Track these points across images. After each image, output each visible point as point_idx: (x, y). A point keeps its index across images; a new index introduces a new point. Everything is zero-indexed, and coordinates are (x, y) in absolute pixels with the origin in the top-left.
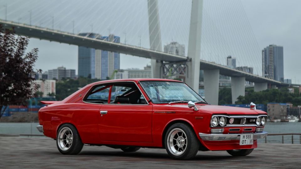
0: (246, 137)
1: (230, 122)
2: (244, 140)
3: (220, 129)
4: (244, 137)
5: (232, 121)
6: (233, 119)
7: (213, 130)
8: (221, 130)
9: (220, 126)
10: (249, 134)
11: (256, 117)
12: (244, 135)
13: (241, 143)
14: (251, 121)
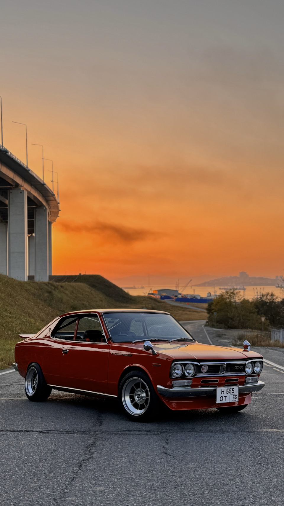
0: (225, 392)
1: (202, 371)
2: (223, 395)
3: (186, 381)
4: (222, 392)
5: (205, 369)
6: (207, 366)
7: (174, 382)
8: (188, 383)
9: (186, 376)
10: (232, 387)
11: (245, 362)
12: (223, 388)
13: (218, 401)
14: (236, 367)
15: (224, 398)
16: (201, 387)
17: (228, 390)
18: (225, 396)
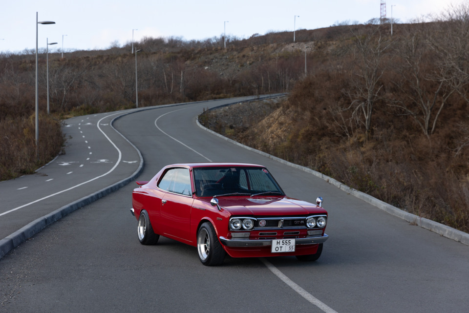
0: (281, 243)
1: (260, 225)
2: (279, 246)
3: (244, 233)
4: (277, 243)
5: (263, 223)
6: (265, 221)
7: (232, 234)
8: (246, 235)
9: (244, 229)
10: (288, 240)
11: (305, 217)
12: (278, 240)
13: (273, 251)
14: (296, 222)
15: (280, 248)
16: (260, 239)
17: (284, 242)
18: (281, 247)
